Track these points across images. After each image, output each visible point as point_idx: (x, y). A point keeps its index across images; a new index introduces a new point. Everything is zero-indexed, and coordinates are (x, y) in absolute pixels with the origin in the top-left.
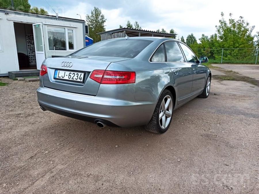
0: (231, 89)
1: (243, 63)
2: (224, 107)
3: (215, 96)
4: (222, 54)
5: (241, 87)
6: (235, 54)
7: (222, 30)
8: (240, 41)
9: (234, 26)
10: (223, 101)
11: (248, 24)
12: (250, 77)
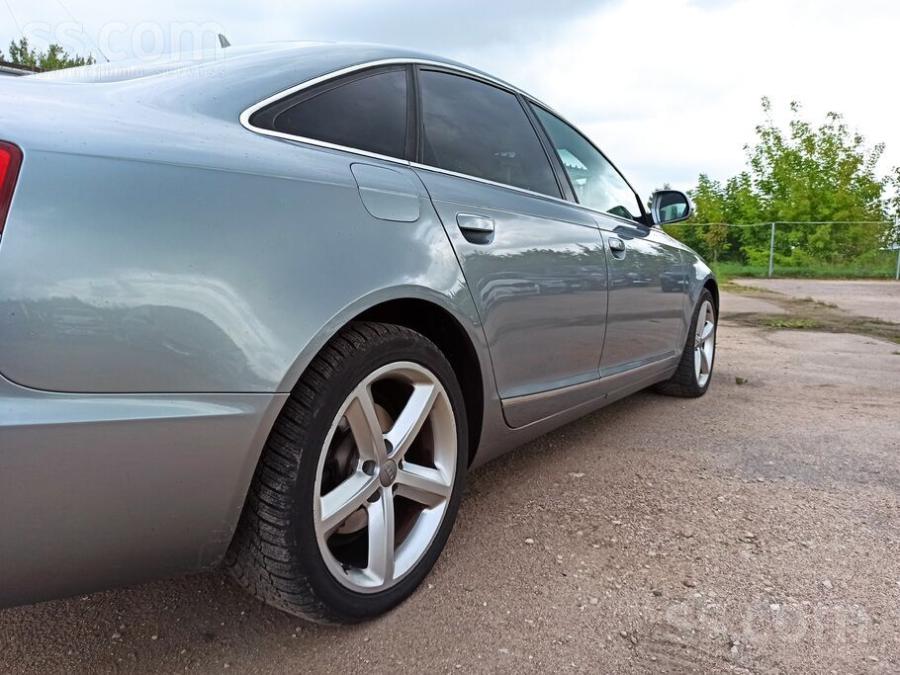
0: (812, 360)
1: (849, 277)
2: (784, 439)
3: (737, 389)
4: (770, 246)
5: (854, 352)
6: (820, 245)
7: (769, 161)
8: (835, 199)
9: (809, 144)
10: (779, 413)
11: (858, 140)
12: (886, 320)
